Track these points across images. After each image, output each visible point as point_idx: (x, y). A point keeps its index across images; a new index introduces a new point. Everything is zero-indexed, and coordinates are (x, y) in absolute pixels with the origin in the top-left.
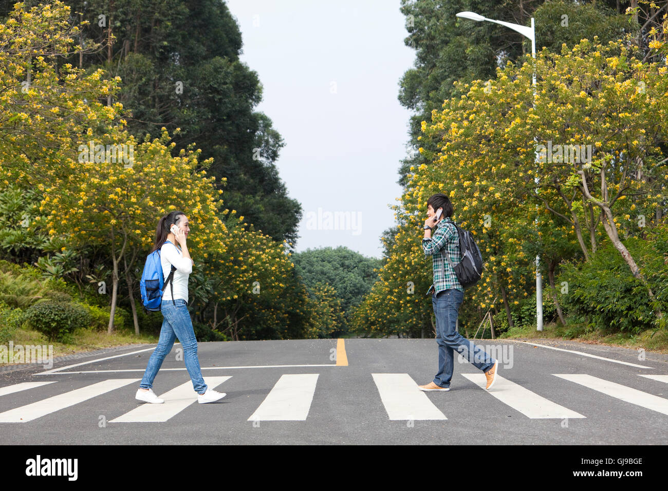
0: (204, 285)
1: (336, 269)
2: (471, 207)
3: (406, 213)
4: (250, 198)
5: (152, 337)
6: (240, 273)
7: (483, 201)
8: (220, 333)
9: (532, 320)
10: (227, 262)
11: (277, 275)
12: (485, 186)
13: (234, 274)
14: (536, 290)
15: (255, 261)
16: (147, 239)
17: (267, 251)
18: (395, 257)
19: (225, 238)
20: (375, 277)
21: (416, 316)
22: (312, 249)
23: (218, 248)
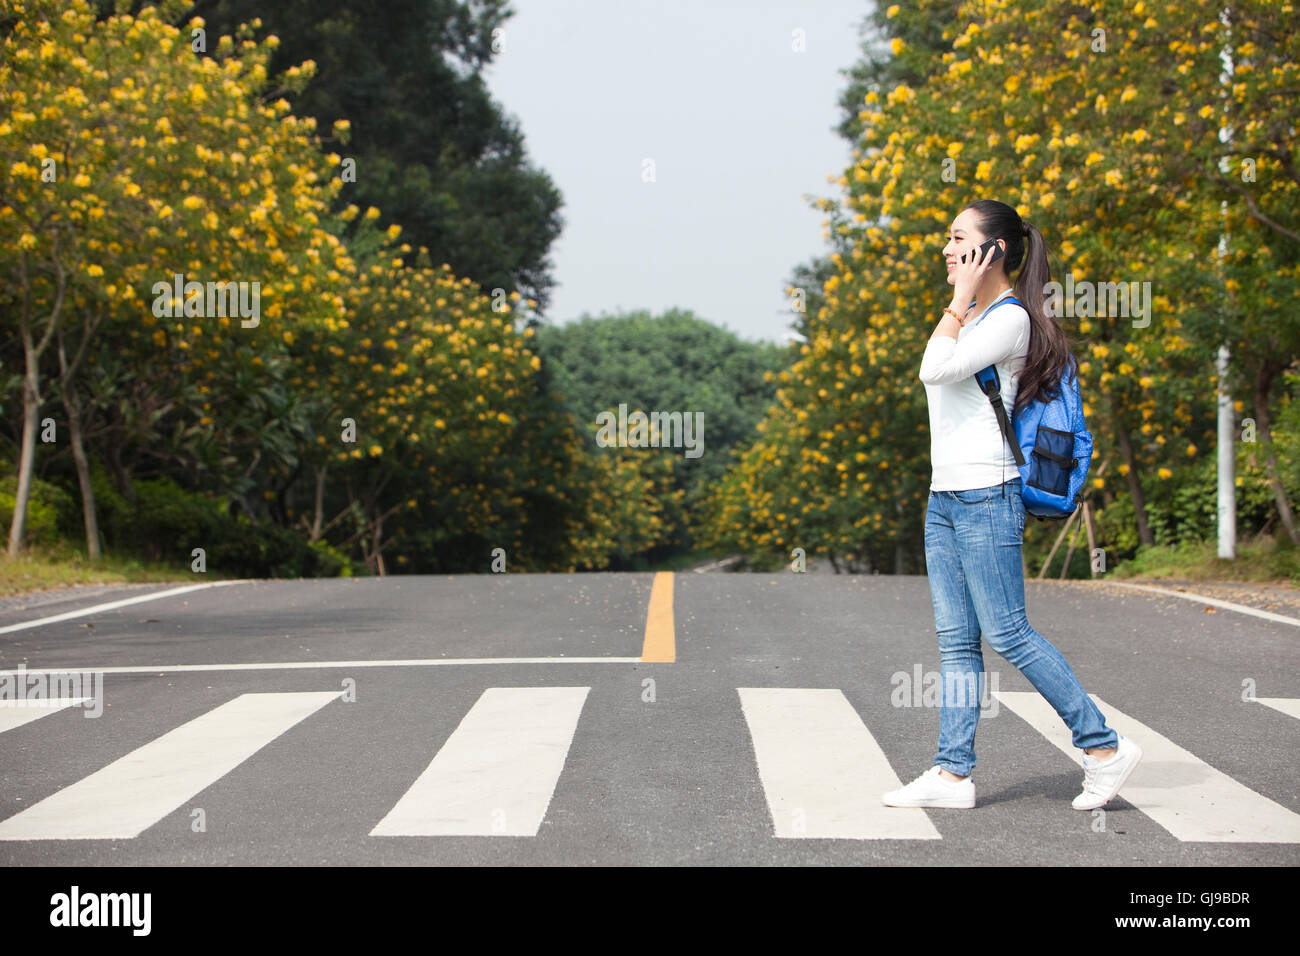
0: (288, 418)
1: (663, 371)
2: (1036, 207)
3: (856, 220)
4: (417, 176)
5: (135, 565)
6: (388, 385)
7: (1069, 192)
8: (331, 551)
9: (1206, 527)
10: (356, 355)
11: (493, 392)
12: (1074, 149)
13: (371, 386)
14: (1216, 440)
15: (432, 351)
16: (121, 289)
17: (465, 323)
18: (824, 342)
19: (347, 288)
20: (771, 396)
21: (882, 507)
22: (596, 315)
23: (325, 316)
